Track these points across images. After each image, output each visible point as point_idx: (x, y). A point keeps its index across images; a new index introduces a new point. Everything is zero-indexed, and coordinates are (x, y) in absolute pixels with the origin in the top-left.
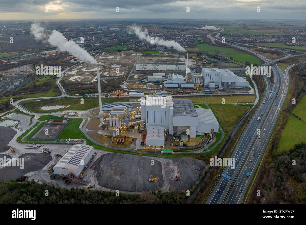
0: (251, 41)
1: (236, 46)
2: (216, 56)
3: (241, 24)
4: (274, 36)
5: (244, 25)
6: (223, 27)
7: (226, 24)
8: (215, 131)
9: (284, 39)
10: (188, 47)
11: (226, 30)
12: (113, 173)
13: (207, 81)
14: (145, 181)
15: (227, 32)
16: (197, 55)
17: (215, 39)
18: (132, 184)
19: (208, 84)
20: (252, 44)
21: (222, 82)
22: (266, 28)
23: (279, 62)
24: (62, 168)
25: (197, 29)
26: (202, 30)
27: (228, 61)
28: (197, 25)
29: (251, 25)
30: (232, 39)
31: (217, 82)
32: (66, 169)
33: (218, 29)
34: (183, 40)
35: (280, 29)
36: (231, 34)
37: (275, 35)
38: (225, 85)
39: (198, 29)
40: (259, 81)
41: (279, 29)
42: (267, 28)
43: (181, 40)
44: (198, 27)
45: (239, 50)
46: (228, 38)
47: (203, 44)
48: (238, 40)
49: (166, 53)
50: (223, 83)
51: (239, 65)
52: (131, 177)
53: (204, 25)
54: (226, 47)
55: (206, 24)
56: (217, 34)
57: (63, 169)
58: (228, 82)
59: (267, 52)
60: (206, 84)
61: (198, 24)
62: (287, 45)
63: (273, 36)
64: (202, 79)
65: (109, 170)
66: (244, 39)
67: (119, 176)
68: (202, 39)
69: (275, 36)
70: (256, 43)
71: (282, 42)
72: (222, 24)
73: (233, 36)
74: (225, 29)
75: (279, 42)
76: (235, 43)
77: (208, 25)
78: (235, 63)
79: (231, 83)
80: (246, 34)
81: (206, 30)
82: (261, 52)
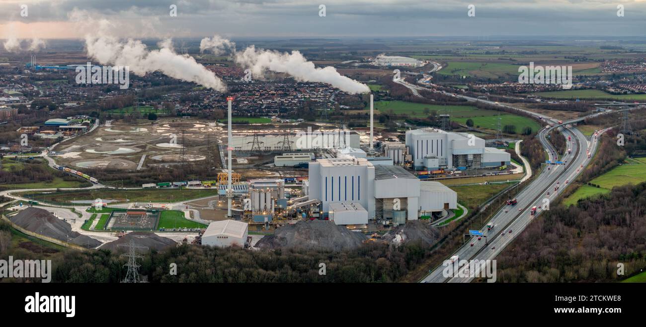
0: (520, 88)
1: (479, 100)
2: (429, 120)
3: (491, 51)
4: (583, 78)
5: (503, 52)
6: (438, 60)
7: (448, 52)
8: (451, 207)
9: (607, 82)
10: (347, 107)
11: (447, 66)
12: (304, 237)
13: (420, 156)
14: (357, 243)
15: (452, 72)
16: (380, 123)
17: (420, 88)
18: (337, 247)
19: (422, 163)
20: (523, 94)
21: (453, 155)
22: (566, 59)
23: (582, 123)
24: (218, 237)
25: (356, 64)
26: (373, 67)
27: (462, 129)
28: (350, 55)
29: (523, 53)
30: (468, 86)
31: (444, 156)
32: (225, 237)
33: (422, 64)
34: (326, 90)
35: (604, 61)
36: (464, 77)
37: (587, 75)
38: (461, 161)
39: (360, 67)
40: (534, 152)
41: (599, 61)
42: (569, 58)
43: (321, 90)
44: (357, 61)
45: (488, 109)
46: (456, 85)
47: (388, 100)
48: (484, 88)
49: (291, 120)
50: (456, 158)
51: (490, 134)
52: (334, 239)
53: (375, 55)
54: (455, 105)
55: (381, 53)
56: (421, 77)
57: (220, 237)
58: (467, 155)
59: (558, 108)
60: (417, 163)
61: (354, 53)
62: (609, 92)
63: (581, 77)
64: (408, 153)
65: (296, 235)
66: (501, 85)
67: (315, 239)
68: (381, 88)
69: (586, 77)
70: (534, 92)
71: (599, 88)
72: (433, 52)
73: (468, 80)
74: (445, 65)
75: (591, 88)
76: (477, 93)
77: (387, 54)
78: (480, 132)
79: (473, 156)
80: (508, 74)
81: (387, 66)
82: (545, 109)
